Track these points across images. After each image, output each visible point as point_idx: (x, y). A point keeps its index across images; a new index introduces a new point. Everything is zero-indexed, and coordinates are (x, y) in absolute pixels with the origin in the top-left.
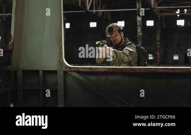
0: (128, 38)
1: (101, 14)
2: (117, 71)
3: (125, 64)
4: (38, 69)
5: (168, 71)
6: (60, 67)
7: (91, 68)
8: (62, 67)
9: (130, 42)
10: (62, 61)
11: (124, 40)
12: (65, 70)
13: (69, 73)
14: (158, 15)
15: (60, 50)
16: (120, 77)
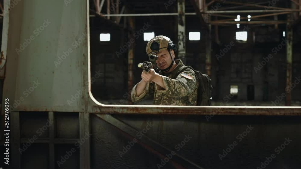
0: (181, 60)
1: (119, 20)
2: (178, 114)
3: (178, 102)
4: (46, 110)
5: (261, 112)
6: (84, 107)
7: (136, 108)
8: (86, 106)
9: (184, 66)
10: (87, 96)
11: (175, 63)
12: (91, 111)
13: (98, 115)
14: (209, 24)
15: (84, 77)
16: (183, 122)
